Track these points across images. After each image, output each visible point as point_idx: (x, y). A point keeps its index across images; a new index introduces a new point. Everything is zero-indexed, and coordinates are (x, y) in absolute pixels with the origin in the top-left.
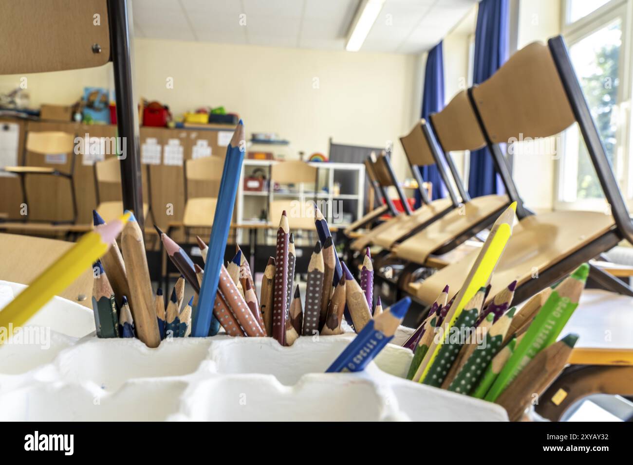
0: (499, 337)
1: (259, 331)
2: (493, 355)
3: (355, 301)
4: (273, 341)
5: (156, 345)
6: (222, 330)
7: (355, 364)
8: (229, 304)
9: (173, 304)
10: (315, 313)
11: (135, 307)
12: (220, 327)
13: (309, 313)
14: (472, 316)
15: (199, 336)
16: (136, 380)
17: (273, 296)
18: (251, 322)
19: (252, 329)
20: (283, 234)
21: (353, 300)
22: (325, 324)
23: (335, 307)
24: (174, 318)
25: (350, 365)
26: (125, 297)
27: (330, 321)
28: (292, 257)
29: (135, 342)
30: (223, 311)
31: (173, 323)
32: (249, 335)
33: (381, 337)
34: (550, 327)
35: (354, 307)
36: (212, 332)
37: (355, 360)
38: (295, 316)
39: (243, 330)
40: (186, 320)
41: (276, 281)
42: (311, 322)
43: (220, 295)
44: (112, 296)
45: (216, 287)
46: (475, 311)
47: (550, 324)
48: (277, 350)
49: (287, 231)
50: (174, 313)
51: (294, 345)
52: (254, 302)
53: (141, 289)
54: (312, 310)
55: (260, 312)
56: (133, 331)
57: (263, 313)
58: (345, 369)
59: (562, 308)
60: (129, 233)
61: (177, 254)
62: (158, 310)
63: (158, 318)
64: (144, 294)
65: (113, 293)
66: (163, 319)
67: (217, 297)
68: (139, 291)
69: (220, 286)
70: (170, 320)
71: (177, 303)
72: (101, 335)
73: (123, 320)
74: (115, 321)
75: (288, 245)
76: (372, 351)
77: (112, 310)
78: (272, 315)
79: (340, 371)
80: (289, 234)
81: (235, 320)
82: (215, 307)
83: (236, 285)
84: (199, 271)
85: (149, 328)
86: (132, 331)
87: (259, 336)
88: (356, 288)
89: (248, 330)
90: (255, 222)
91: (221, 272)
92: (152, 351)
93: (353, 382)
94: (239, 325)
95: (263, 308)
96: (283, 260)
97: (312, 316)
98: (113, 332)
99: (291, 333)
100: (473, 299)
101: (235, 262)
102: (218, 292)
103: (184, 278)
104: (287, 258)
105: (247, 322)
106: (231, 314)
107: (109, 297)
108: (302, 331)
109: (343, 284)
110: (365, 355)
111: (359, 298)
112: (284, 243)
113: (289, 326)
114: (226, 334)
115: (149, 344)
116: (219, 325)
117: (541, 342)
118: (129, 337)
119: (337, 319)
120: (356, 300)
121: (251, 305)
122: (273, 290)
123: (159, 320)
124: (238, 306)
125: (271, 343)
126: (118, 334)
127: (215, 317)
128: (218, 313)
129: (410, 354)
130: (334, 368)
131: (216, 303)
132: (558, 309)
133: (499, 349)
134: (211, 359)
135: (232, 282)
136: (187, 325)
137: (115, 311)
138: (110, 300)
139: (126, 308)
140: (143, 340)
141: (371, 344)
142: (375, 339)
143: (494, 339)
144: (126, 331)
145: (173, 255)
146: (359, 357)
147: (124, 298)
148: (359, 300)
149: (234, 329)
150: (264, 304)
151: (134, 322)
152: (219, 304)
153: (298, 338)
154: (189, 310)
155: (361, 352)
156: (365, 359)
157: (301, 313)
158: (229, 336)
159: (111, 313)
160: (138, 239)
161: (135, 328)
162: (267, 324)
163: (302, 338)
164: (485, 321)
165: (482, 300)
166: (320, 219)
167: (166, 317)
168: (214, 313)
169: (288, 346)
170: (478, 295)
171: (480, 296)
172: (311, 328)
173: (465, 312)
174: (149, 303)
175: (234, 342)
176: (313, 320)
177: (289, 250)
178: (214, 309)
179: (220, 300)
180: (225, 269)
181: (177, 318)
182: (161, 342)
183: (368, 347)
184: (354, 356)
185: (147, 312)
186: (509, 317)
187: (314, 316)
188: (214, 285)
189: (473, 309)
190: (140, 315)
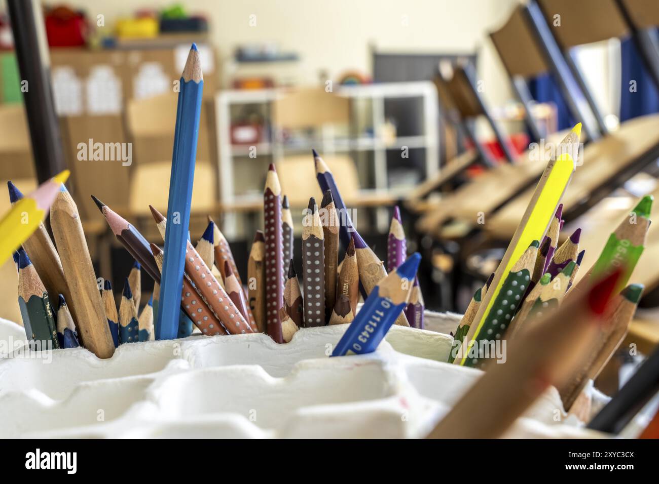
0: (552, 302)
1: (245, 326)
3: (371, 276)
4: (268, 340)
5: (109, 355)
6: (197, 331)
7: (360, 343)
8: (202, 293)
9: (127, 300)
10: (318, 296)
11: (77, 307)
12: (194, 328)
13: (310, 296)
14: (521, 280)
15: (165, 339)
16: (90, 383)
17: (265, 284)
18: (233, 315)
19: (235, 324)
20: (271, 197)
21: (368, 275)
22: (334, 311)
23: (345, 287)
24: (131, 318)
25: (355, 345)
26: (62, 296)
27: (339, 304)
28: (288, 229)
29: (80, 353)
30: (194, 303)
31: (130, 325)
32: (232, 333)
33: (388, 306)
35: (371, 283)
36: (183, 333)
37: (360, 338)
38: (292, 302)
39: (224, 327)
40: (147, 325)
41: (267, 263)
42: (314, 308)
43: (188, 282)
44: (44, 294)
45: (182, 271)
46: (526, 272)
48: (271, 349)
49: (277, 191)
50: (129, 312)
51: (293, 340)
52: (237, 292)
53: (83, 281)
54: (314, 292)
55: (248, 308)
56: (77, 340)
57: (252, 308)
58: (350, 351)
59: (622, 254)
60: (60, 208)
61: (126, 233)
62: (107, 310)
63: (109, 320)
64: (87, 288)
65: (45, 290)
66: (115, 321)
67: (185, 286)
68: (81, 283)
69: (187, 269)
70: (125, 323)
71: (132, 300)
73: (62, 326)
74: (52, 327)
75: (280, 213)
76: (379, 324)
77: (46, 314)
78: (265, 309)
79: (344, 354)
80: (280, 197)
81: (212, 314)
82: (183, 299)
83: (211, 270)
84: (158, 252)
85: (98, 333)
86: (79, 340)
87: (245, 333)
88: (372, 258)
89: (231, 325)
91: (187, 251)
92: (105, 361)
93: (357, 365)
94: (218, 322)
95: (253, 302)
96: (275, 233)
97: (314, 300)
99: (287, 325)
100: (522, 258)
101: (207, 239)
102: (185, 278)
103: (138, 268)
104: (281, 230)
105: (229, 316)
106: (206, 307)
107: (41, 296)
108: (301, 323)
109: (353, 254)
110: (372, 330)
111: (376, 272)
112: (274, 209)
113: (284, 316)
114: (203, 334)
115: (100, 354)
116: (191, 325)
118: (72, 347)
119: (348, 302)
120: (373, 274)
121: (234, 296)
122: (265, 276)
123: (110, 322)
124: (214, 295)
125: (261, 339)
126: (57, 345)
127: (185, 312)
128: (188, 307)
129: (450, 340)
130: (338, 352)
131: (184, 293)
132: (617, 255)
134: (183, 359)
135: (203, 263)
136: (149, 332)
137: (50, 314)
138: (42, 299)
139: (64, 313)
140: (92, 350)
141: (378, 316)
142: (382, 309)
143: (547, 304)
144: (68, 340)
145: (120, 234)
146: (364, 334)
147: (60, 297)
148: (376, 274)
149: (212, 326)
150: (253, 296)
151: (78, 329)
152: (188, 295)
153: (297, 331)
154: (149, 311)
155: (367, 327)
156: (372, 336)
157: (300, 297)
158: (205, 336)
159: (45, 317)
160: (72, 215)
161: (79, 336)
162: (260, 323)
163: (303, 330)
164: (539, 285)
165: (535, 257)
166: (323, 172)
167: (119, 319)
168: (183, 308)
169: (285, 342)
170: (530, 251)
171: (532, 253)
172: (314, 317)
173: (512, 276)
174: (96, 301)
175: (213, 342)
176: (315, 306)
177: (282, 218)
178: (182, 302)
179: (189, 290)
180: (192, 247)
181: (133, 318)
182: (116, 349)
183: (374, 321)
184: (360, 334)
185: (93, 311)
186: (566, 275)
187: (317, 300)
188: (178, 269)
189: (521, 271)
190: (85, 316)
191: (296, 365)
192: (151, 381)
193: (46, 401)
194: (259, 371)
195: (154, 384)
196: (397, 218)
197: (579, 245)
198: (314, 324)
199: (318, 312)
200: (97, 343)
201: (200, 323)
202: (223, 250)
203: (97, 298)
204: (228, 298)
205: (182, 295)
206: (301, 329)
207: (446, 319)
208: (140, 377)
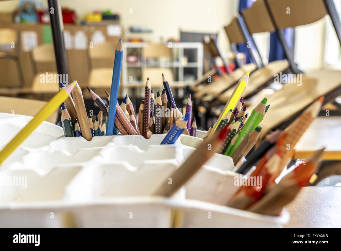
0: (234, 130)
1: (135, 132)
2: (232, 138)
3: (177, 118)
4: (142, 137)
5: (90, 140)
6: (120, 133)
7: (169, 141)
8: (121, 121)
11: (80, 123)
12: (119, 132)
13: (157, 124)
14: (225, 122)
15: (109, 135)
16: (82, 149)
17: (144, 118)
18: (131, 129)
19: (132, 131)
20: (147, 89)
22: (164, 129)
23: (169, 122)
24: (98, 128)
25: (168, 141)
26: (76, 119)
27: (166, 127)
28: (153, 100)
29: (81, 138)
30: (119, 124)
31: (97, 130)
32: (131, 134)
33: (178, 129)
34: (252, 124)
36: (115, 133)
37: (170, 139)
38: (151, 125)
39: (128, 132)
40: (104, 130)
41: (145, 111)
42: (158, 128)
43: (117, 117)
44: (70, 119)
45: (115, 113)
46: (227, 120)
47: (251, 123)
48: (143, 140)
49: (149, 87)
50: (97, 126)
51: (151, 138)
52: (134, 120)
54: (158, 122)
55: (138, 126)
57: (139, 126)
58: (166, 143)
59: (256, 116)
60: (76, 90)
61: (97, 99)
62: (90, 125)
64: (84, 117)
65: (70, 117)
66: (92, 128)
67: (116, 118)
68: (82, 116)
69: (116, 112)
70: (96, 129)
71: (98, 122)
72: (66, 136)
73: (76, 129)
74: (72, 129)
75: (150, 94)
76: (176, 135)
78: (143, 127)
79: (164, 144)
80: (150, 89)
81: (124, 128)
83: (125, 113)
84: (107, 106)
85: (87, 132)
86: (80, 134)
87: (135, 135)
90: (134, 83)
91: (117, 107)
92: (89, 142)
93: (168, 148)
94: (126, 130)
95: (139, 124)
96: (148, 101)
97: (158, 125)
98: (71, 135)
99: (149, 133)
100: (226, 115)
101: (124, 102)
102: (116, 115)
103: (102, 111)
104: (150, 100)
105: (130, 129)
107: (68, 120)
108: (154, 132)
109: (171, 110)
110: (173, 137)
112: (148, 93)
113: (148, 130)
114: (121, 134)
115: (87, 139)
116: (118, 131)
117: (249, 131)
118: (78, 136)
119: (169, 126)
122: (144, 115)
123: (91, 129)
124: (125, 122)
125: (140, 137)
126: (74, 135)
127: (115, 127)
128: (117, 125)
130: (163, 143)
132: (255, 116)
133: (234, 135)
134: (113, 142)
135: (122, 111)
137: (71, 125)
139: (77, 125)
140: (85, 138)
141: (175, 132)
142: (177, 130)
143: (232, 131)
144: (77, 134)
145: (95, 100)
146: (171, 138)
149: (124, 132)
150: (140, 122)
151: (81, 130)
152: (117, 121)
154: (104, 125)
155: (172, 136)
156: (173, 138)
157: (154, 124)
159: (69, 126)
160: (80, 93)
162: (141, 131)
163: (154, 135)
164: (231, 124)
165: (231, 115)
166: (165, 81)
167: (94, 128)
168: (115, 125)
169: (148, 138)
170: (229, 113)
171: (230, 113)
172: (158, 130)
173: (223, 121)
174: (87, 122)
175: (124, 137)
176: (158, 127)
177: (151, 96)
178: (115, 123)
179: (117, 119)
180: (119, 105)
181: (99, 128)
182: (93, 138)
183: (174, 134)
184: (169, 137)
185: (86, 125)
186: (239, 121)
187: (159, 125)
188: (114, 112)
189: (226, 119)
190: (83, 126)
191: (149, 146)
192: (101, 149)
193: (68, 154)
194: (136, 148)
195: (102, 151)
196: (190, 98)
197: (246, 112)
198: (158, 133)
199: (159, 129)
200: (86, 135)
201: (120, 130)
202: (130, 106)
203: (87, 121)
204: (130, 123)
205: (115, 121)
206: (153, 134)
207: (204, 133)
208: (98, 148)
